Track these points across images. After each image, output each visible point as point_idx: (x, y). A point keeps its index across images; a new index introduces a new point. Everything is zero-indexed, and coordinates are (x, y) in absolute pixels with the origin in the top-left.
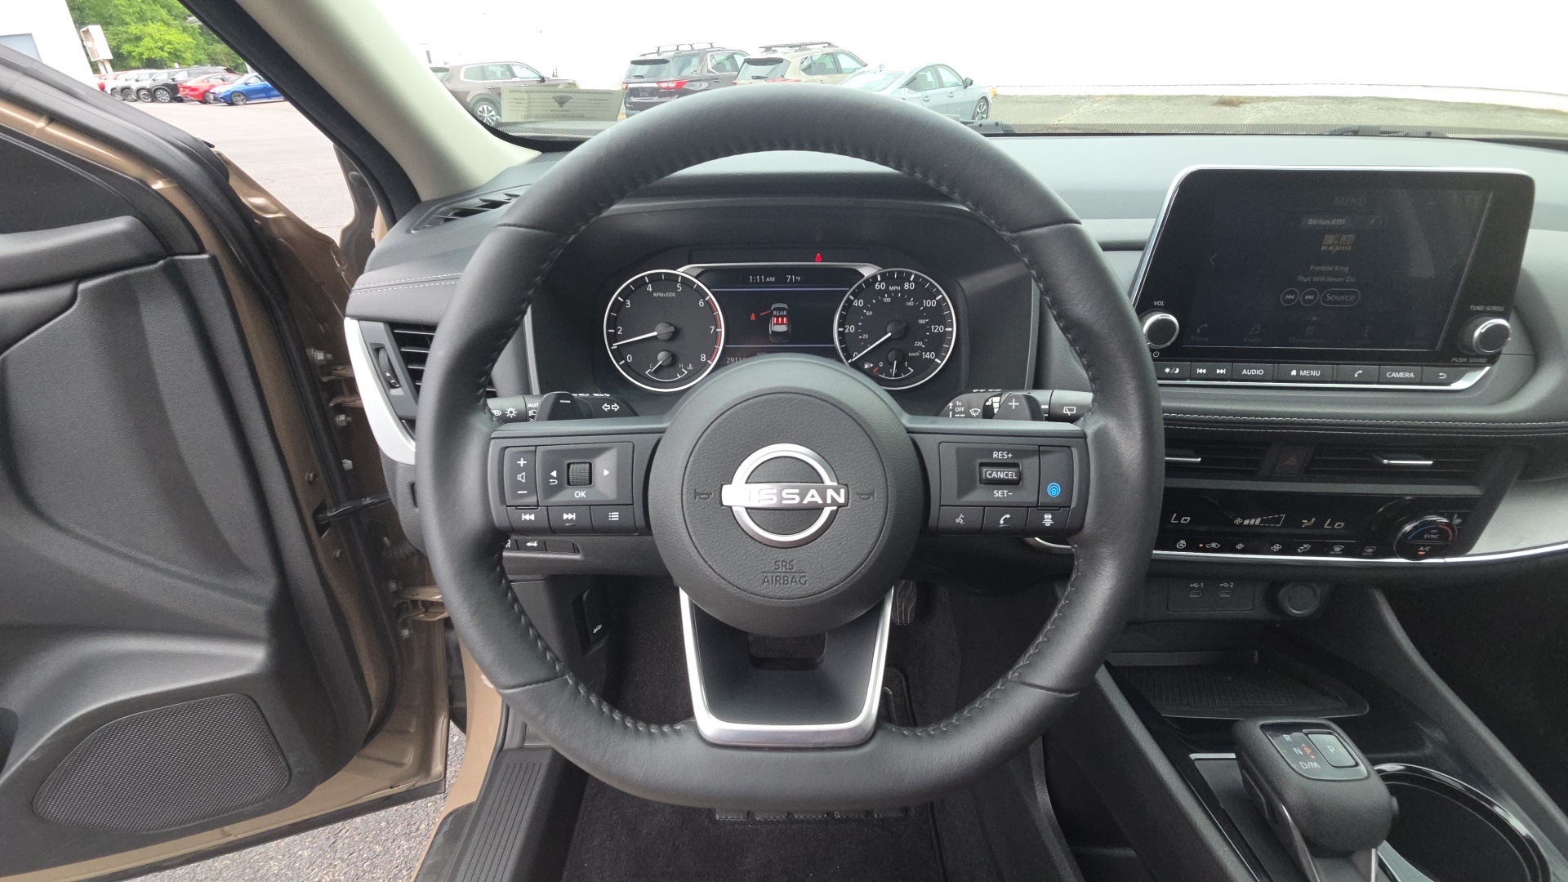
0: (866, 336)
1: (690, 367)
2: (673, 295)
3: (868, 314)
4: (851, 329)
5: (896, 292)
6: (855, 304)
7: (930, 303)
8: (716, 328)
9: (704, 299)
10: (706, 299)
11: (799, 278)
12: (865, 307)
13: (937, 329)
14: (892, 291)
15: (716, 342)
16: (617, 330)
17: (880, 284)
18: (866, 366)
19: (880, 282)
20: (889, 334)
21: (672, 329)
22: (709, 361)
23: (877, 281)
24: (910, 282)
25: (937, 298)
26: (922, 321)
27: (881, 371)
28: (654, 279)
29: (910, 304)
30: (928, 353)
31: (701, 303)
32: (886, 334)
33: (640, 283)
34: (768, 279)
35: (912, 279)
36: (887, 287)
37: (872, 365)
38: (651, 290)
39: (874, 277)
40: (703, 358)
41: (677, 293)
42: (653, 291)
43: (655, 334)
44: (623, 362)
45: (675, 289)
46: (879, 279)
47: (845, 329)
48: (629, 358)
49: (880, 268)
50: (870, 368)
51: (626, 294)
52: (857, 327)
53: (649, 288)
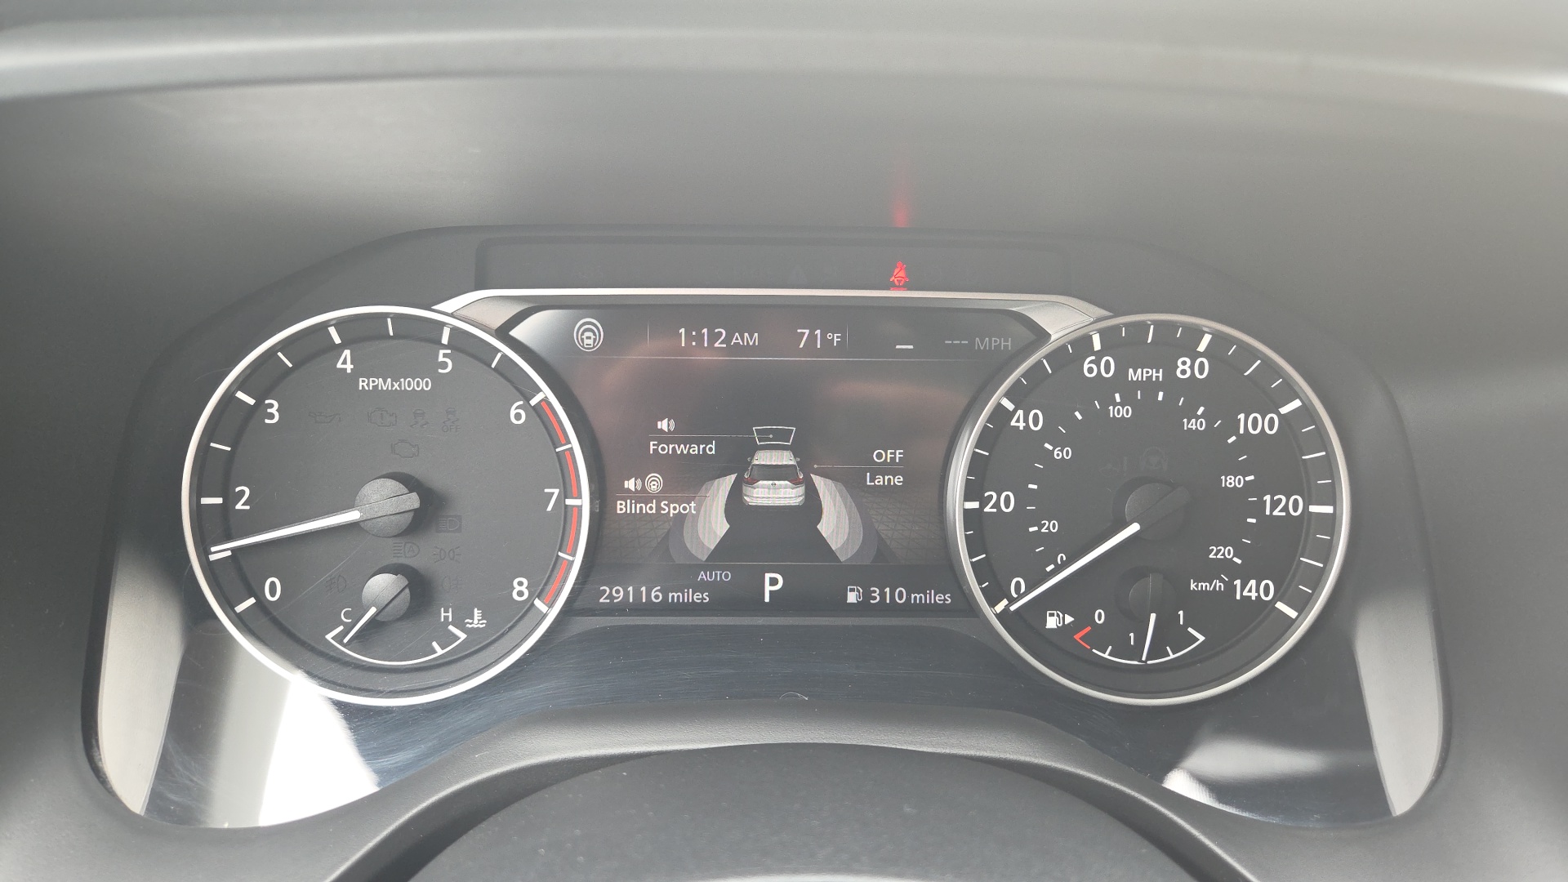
0: (1051, 526)
1: (477, 620)
2: (424, 385)
3: (1057, 454)
4: (1004, 501)
5: (1149, 386)
6: (1018, 422)
7: (1257, 424)
8: (565, 494)
9: (527, 399)
10: (533, 402)
11: (836, 338)
12: (1048, 433)
13: (1283, 506)
14: (1138, 384)
15: (564, 541)
16: (231, 498)
17: (1097, 362)
18: (1052, 623)
19: (1099, 355)
20: (1134, 528)
21: (413, 501)
22: (537, 602)
23: (1093, 353)
24: (1194, 356)
25: (1284, 410)
26: (1231, 481)
27: (1099, 637)
28: (358, 333)
29: (1193, 425)
30: (1253, 583)
31: (517, 414)
32: (1125, 525)
33: (313, 347)
34: (736, 339)
35: (1202, 348)
36: (1121, 371)
37: (1069, 619)
38: (349, 367)
39: (1082, 344)
40: (520, 588)
41: (437, 380)
42: (357, 373)
43: (353, 516)
44: (252, 601)
45: (429, 368)
46: (1097, 346)
47: (984, 502)
48: (273, 589)
49: (1104, 313)
50: (1063, 629)
51: (263, 379)
52: (1023, 497)
53: (345, 362)
